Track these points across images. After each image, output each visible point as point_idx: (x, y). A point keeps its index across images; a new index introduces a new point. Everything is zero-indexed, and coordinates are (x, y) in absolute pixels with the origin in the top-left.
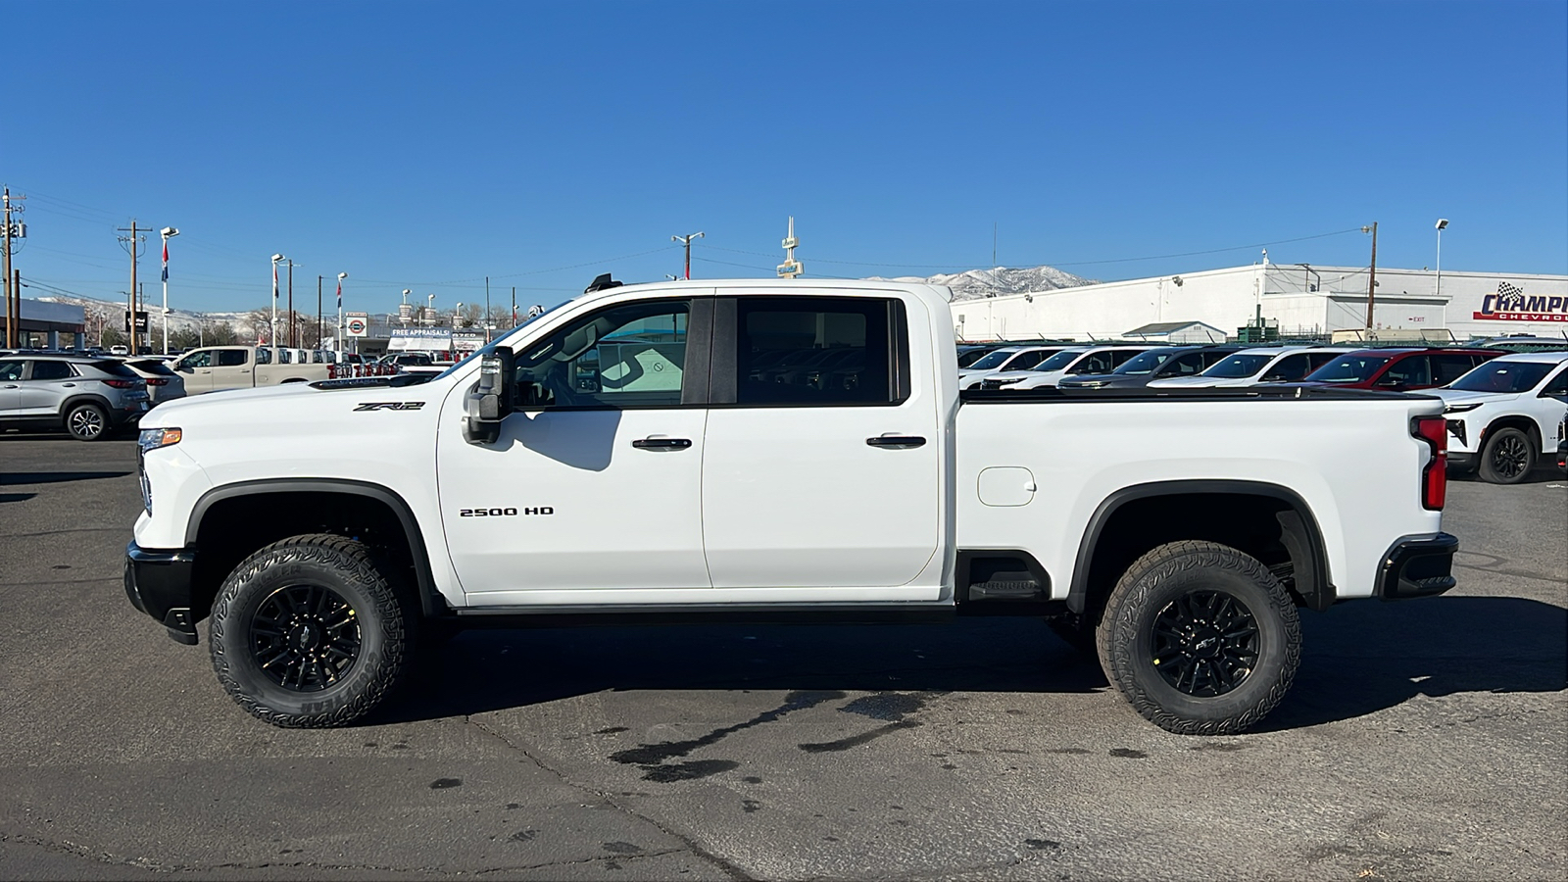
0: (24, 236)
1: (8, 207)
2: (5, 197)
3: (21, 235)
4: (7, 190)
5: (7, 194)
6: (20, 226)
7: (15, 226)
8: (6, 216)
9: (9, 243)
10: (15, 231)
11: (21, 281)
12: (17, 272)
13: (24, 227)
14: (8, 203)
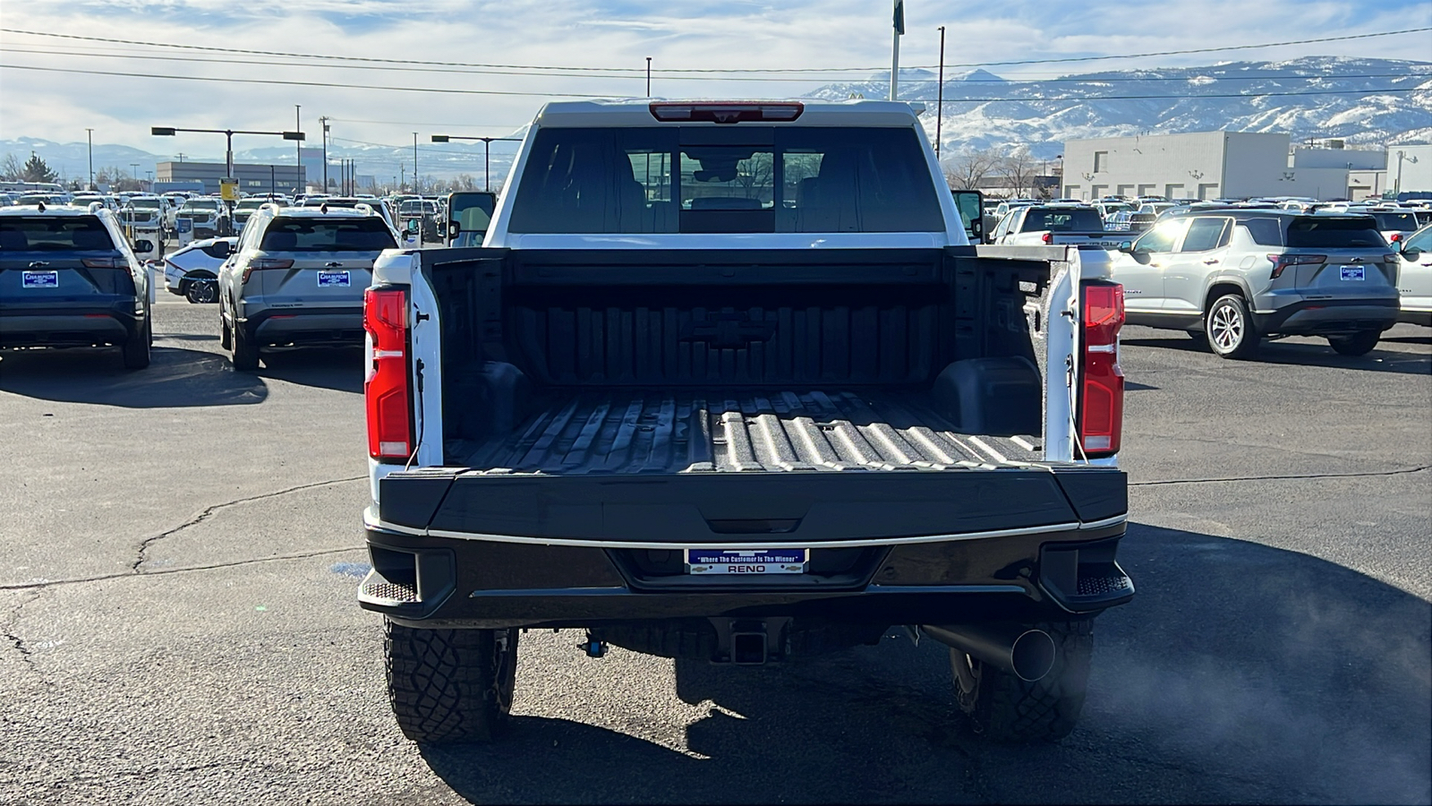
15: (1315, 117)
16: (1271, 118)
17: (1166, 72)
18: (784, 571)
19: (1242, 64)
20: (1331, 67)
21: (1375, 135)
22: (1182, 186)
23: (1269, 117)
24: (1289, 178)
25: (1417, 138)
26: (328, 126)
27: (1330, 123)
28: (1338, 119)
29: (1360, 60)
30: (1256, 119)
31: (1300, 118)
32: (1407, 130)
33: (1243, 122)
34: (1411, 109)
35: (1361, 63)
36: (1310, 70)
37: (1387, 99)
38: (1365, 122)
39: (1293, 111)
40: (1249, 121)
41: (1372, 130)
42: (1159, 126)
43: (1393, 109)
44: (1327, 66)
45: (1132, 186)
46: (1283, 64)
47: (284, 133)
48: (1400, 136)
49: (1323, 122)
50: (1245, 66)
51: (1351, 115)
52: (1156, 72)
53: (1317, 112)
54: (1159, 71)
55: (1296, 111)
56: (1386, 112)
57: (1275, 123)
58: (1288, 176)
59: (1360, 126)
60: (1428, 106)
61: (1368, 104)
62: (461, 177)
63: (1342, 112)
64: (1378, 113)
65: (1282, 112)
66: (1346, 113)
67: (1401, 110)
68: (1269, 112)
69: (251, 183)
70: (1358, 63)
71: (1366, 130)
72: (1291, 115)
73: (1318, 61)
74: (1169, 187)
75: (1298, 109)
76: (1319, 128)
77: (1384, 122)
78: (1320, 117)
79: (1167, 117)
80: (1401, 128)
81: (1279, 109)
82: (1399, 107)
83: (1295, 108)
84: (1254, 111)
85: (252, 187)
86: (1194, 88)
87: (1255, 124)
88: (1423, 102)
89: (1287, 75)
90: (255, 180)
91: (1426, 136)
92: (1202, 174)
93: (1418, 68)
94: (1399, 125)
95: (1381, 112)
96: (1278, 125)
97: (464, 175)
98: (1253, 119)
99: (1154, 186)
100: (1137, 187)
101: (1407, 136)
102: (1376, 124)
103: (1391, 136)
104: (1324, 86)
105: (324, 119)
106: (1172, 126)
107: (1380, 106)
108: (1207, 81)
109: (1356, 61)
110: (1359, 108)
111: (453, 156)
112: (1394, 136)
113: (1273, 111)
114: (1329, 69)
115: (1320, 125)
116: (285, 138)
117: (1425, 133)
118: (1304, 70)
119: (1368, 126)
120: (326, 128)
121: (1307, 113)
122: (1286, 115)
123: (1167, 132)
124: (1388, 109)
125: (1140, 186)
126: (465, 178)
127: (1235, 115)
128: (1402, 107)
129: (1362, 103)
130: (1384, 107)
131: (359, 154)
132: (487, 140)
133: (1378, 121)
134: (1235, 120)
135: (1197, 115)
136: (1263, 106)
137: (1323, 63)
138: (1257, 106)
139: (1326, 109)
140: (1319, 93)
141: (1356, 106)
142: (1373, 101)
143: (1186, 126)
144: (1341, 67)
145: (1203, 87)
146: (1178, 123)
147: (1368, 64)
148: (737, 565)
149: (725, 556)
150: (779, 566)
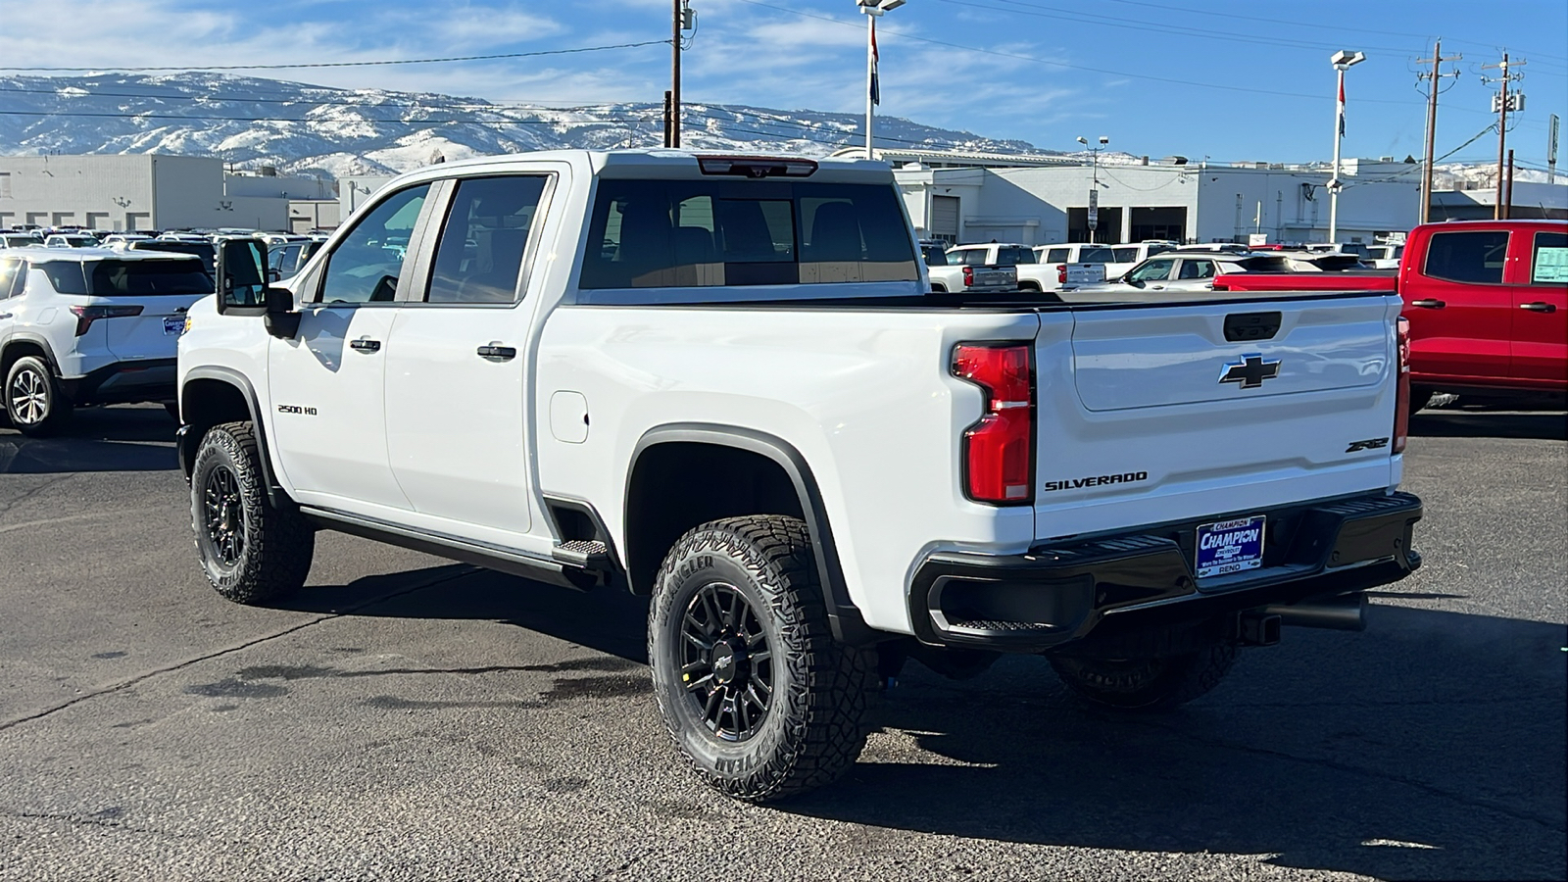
0: (1521, 109)
1: (1505, 76)
2: (1503, 64)
3: (1517, 108)
4: (1506, 55)
5: (1506, 60)
6: (1518, 97)
7: (1512, 98)
8: (1503, 86)
9: (1504, 118)
10: (1511, 104)
11: (1514, 163)
12: (1511, 152)
13: (1522, 98)
14: (1506, 71)
15: (205, 139)
16: (157, 139)
17: (28, 81)
18: (1248, 567)
19: (117, 76)
20: (217, 85)
21: (271, 161)
22: (106, 215)
23: (154, 137)
24: (226, 208)
25: (315, 165)
27: (222, 147)
28: (231, 142)
29: (248, 79)
30: (140, 138)
31: (189, 139)
32: (304, 157)
33: (124, 143)
34: (306, 134)
35: (248, 82)
36: (193, 87)
37: (280, 124)
38: (259, 147)
39: (180, 132)
40: (131, 141)
41: (268, 156)
42: (24, 143)
43: (287, 134)
44: (213, 83)
45: (45, 214)
46: (164, 79)
48: (297, 163)
49: (213, 145)
50: (122, 78)
51: (244, 139)
52: (15, 80)
53: (207, 134)
54: (19, 79)
55: (184, 131)
56: (280, 136)
57: (161, 144)
58: (225, 205)
59: (255, 151)
60: (323, 132)
61: (261, 127)
63: (234, 135)
64: (272, 138)
65: (168, 132)
66: (238, 136)
67: (295, 135)
68: (154, 133)
70: (246, 82)
71: (261, 155)
72: (178, 137)
73: (202, 78)
74: (90, 216)
75: (185, 130)
76: (210, 152)
77: (279, 147)
78: (211, 139)
79: (35, 133)
80: (298, 155)
81: (164, 129)
82: (293, 132)
83: (182, 128)
84: (137, 130)
86: (63, 101)
87: (139, 144)
88: (317, 127)
89: (169, 92)
91: (324, 164)
92: (129, 202)
93: (309, 91)
94: (295, 152)
95: (276, 137)
96: (164, 146)
98: (136, 139)
99: (72, 214)
100: (50, 215)
101: (304, 163)
102: (272, 148)
103: (287, 163)
104: (211, 105)
106: (41, 144)
107: (274, 131)
108: (78, 92)
109: (243, 79)
110: (251, 131)
112: (292, 163)
113: (158, 130)
114: (215, 87)
115: (211, 148)
117: (323, 161)
118: (188, 87)
119: (264, 151)
121: (196, 135)
122: (173, 136)
123: (35, 150)
124: (282, 134)
125: (55, 214)
127: (116, 134)
128: (297, 133)
129: (254, 126)
130: (277, 132)
133: (273, 146)
134: (115, 139)
135: (70, 132)
136: (146, 125)
137: (209, 80)
138: (139, 125)
139: (216, 131)
140: (207, 113)
141: (248, 129)
142: (265, 125)
143: (58, 144)
144: (229, 85)
145: (74, 100)
146: (49, 141)
147: (257, 84)
148: (1224, 566)
149: (1217, 559)
150: (1247, 562)
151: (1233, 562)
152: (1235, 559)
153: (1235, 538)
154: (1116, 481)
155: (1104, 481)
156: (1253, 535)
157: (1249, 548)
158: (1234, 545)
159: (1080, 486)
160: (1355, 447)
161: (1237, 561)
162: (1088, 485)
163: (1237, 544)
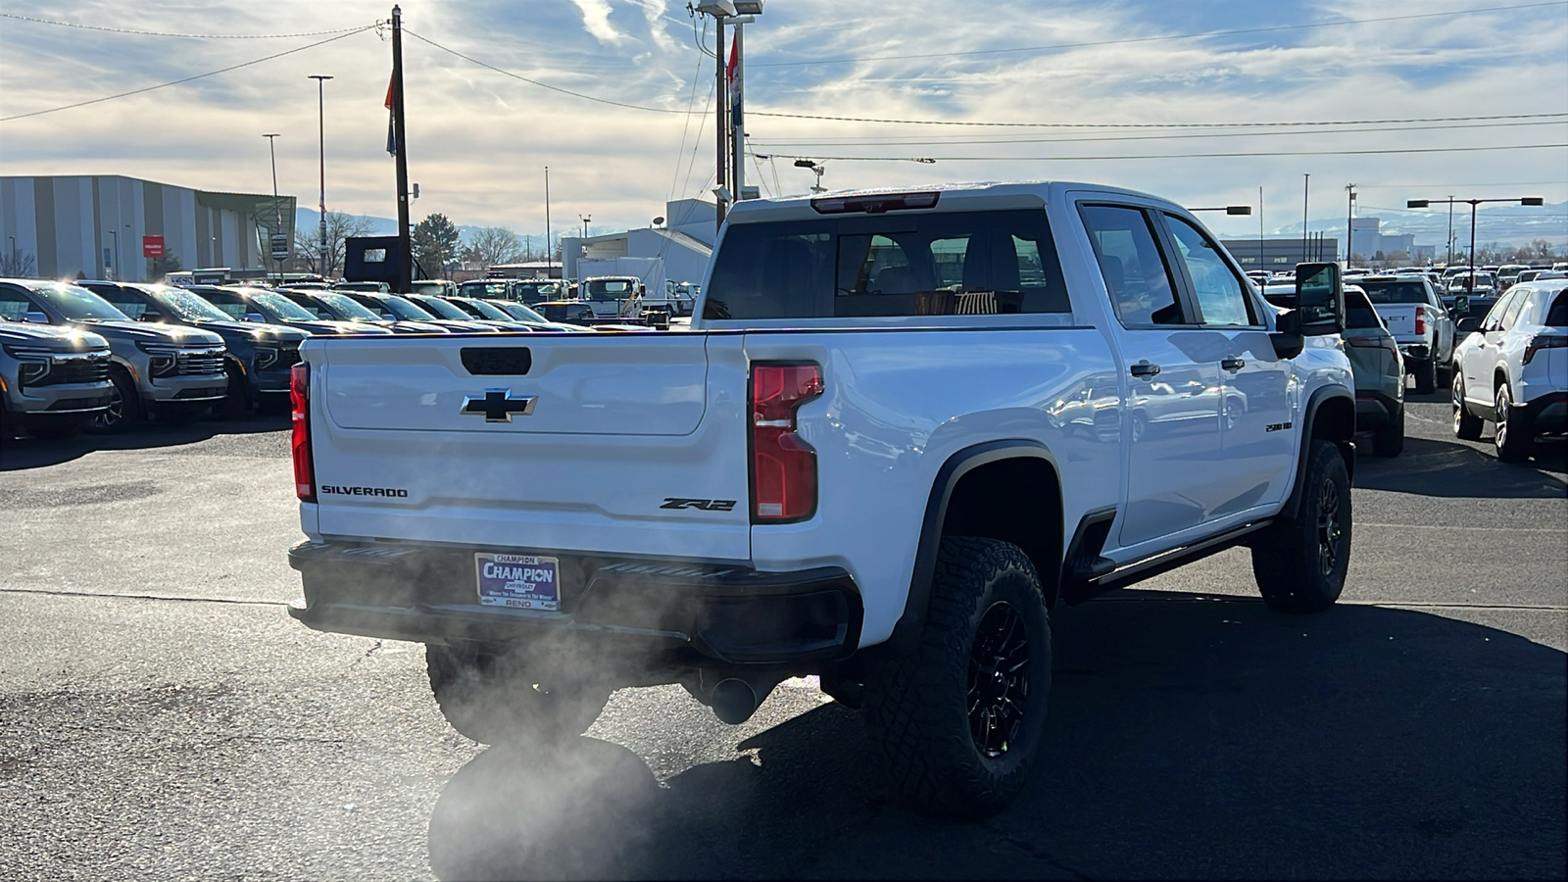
18: (543, 607)
26: (1355, 194)
47: (1228, 209)
62: (1534, 243)
69: (1277, 260)
85: (1277, 264)
90: (1278, 257)
97: (1538, 240)
105: (1350, 187)
111: (1534, 219)
116: (1228, 213)
120: (1352, 196)
126: (1539, 244)
131: (1421, 221)
132: (1474, 202)
148: (512, 600)
149: (506, 591)
150: (540, 602)
151: (527, 598)
152: (529, 596)
153: (526, 575)
154: (380, 494)
155: (369, 493)
156: (547, 576)
157: (544, 589)
158: (526, 582)
159: (349, 493)
160: (674, 503)
161: (531, 598)
162: (355, 493)
163: (529, 580)
